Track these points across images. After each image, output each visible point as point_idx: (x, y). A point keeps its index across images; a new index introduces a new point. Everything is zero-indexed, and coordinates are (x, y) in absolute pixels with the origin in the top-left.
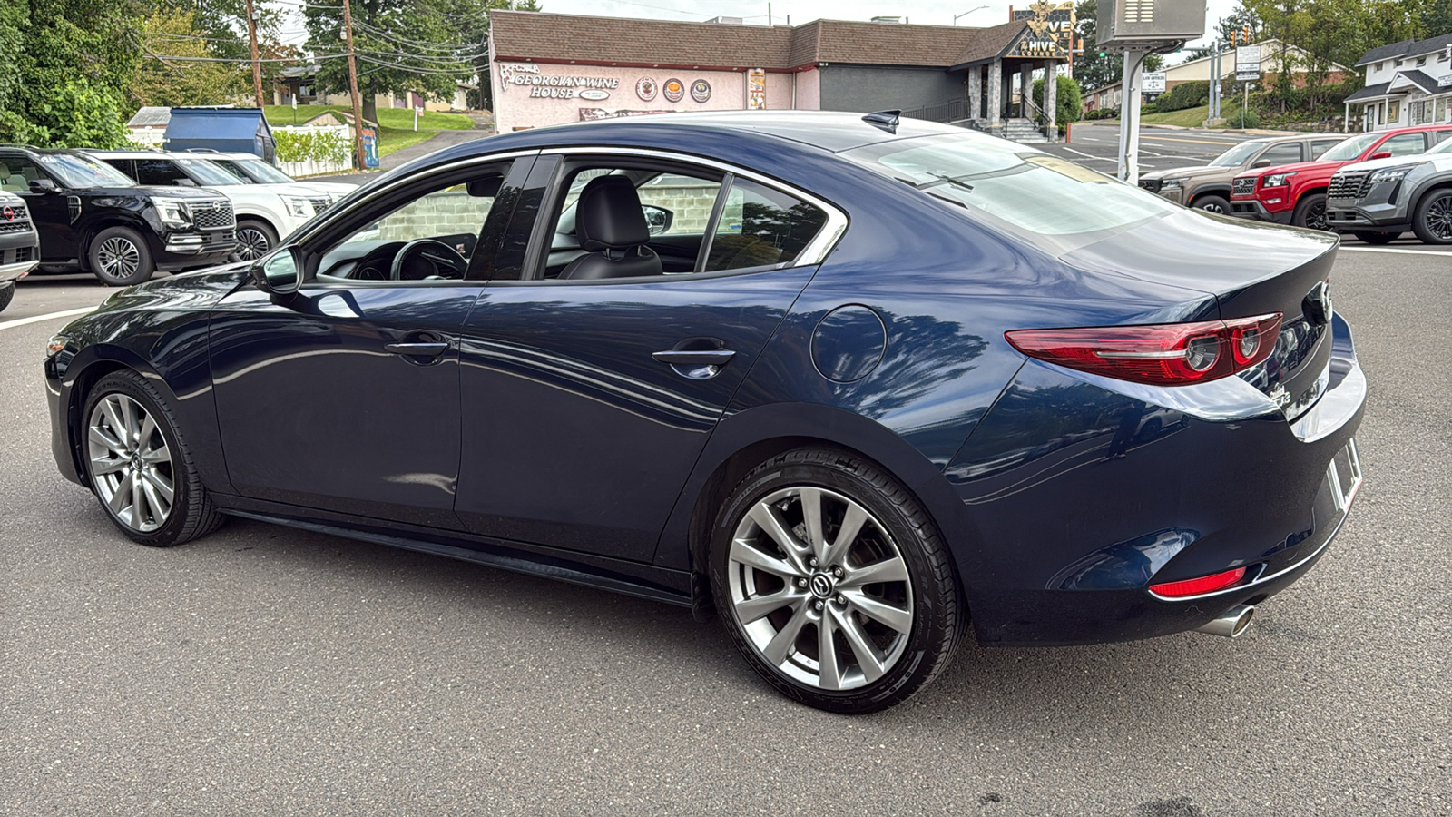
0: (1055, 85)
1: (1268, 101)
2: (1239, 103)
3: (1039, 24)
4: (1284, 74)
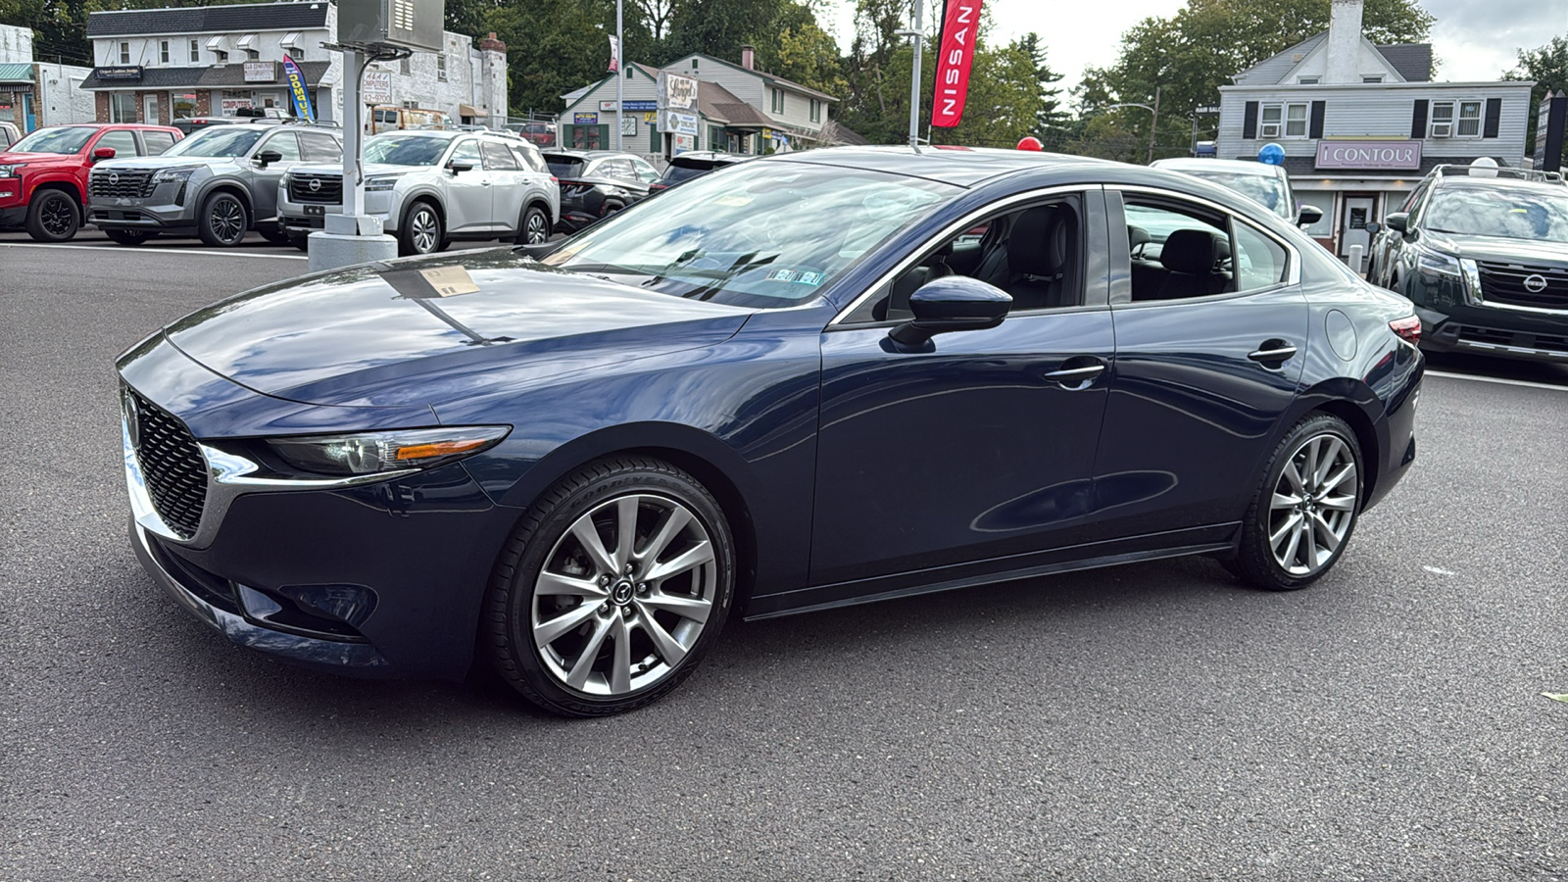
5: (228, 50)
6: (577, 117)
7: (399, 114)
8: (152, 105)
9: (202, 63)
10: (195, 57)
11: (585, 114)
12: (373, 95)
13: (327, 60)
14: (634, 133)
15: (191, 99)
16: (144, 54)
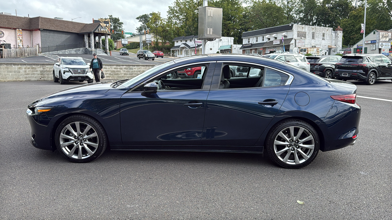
0: (108, 41)
1: (153, 48)
2: (147, 48)
3: (103, 24)
4: (157, 42)
5: (270, 38)
6: (358, 46)
7: (307, 49)
8: (253, 52)
9: (265, 41)
10: (263, 40)
11: (360, 45)
12: (300, 45)
13: (292, 38)
14: (375, 49)
15: (261, 50)
16: (253, 41)
